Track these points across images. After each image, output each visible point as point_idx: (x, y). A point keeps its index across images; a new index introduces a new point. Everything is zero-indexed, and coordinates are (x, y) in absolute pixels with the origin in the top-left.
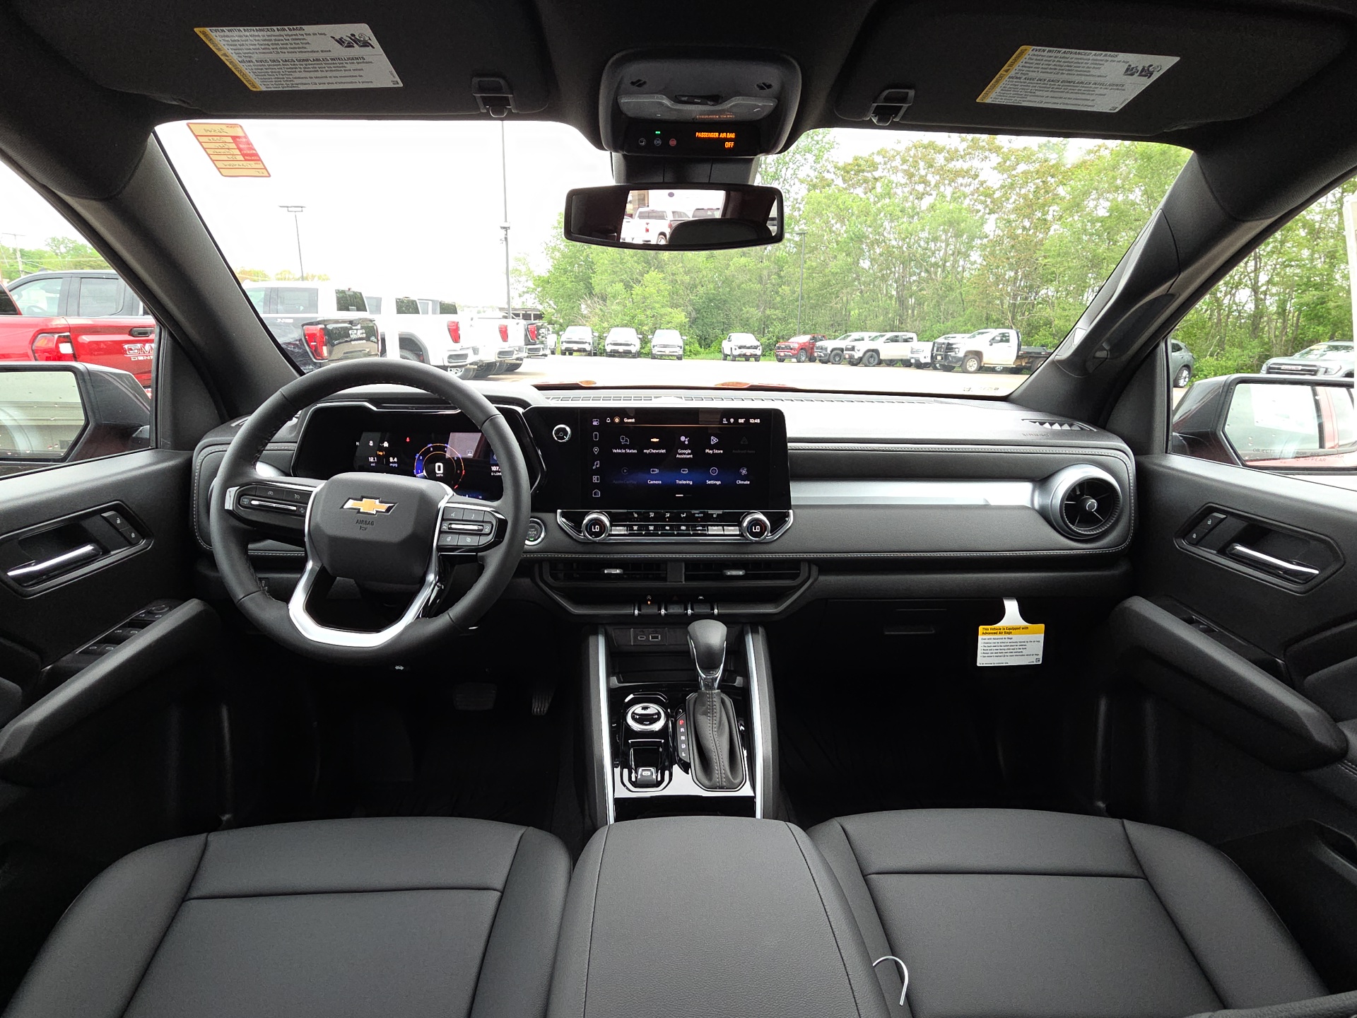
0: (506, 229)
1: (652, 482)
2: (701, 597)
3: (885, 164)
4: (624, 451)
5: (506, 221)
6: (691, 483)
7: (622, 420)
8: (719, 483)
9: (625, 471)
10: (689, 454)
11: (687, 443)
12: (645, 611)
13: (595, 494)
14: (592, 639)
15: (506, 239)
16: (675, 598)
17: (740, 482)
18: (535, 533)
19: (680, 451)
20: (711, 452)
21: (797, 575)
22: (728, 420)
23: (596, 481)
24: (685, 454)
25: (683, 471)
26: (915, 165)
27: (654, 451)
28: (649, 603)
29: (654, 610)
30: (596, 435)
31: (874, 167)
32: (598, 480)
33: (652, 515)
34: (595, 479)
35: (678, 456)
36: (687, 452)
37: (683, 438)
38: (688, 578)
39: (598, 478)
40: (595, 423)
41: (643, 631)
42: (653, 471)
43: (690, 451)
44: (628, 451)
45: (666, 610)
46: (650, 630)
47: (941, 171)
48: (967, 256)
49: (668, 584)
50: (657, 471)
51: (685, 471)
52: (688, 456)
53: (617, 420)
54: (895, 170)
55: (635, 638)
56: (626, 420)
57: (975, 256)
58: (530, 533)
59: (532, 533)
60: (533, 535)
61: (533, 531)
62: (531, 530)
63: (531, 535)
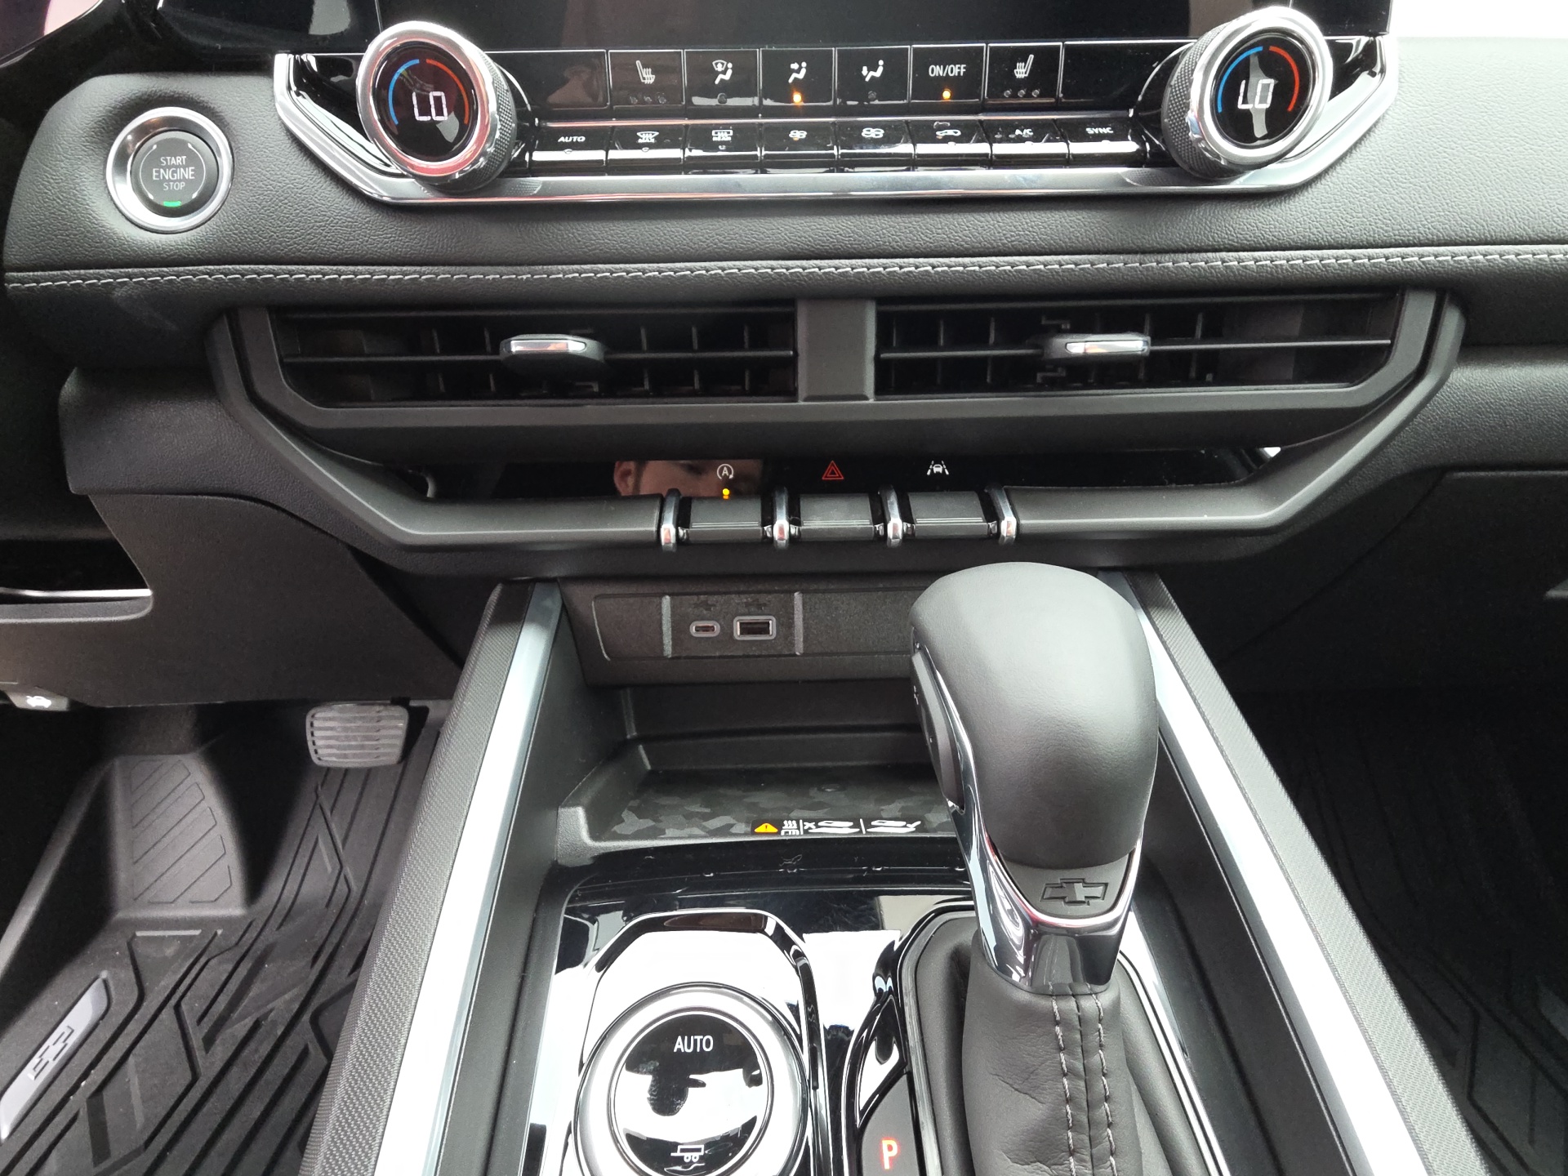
2: (938, 469)
12: (709, 523)
14: (488, 645)
16: (832, 473)
18: (189, 173)
21: (1374, 359)
28: (726, 492)
29: (741, 521)
38: (890, 380)
41: (708, 607)
45: (795, 518)
46: (735, 599)
49: (802, 408)
55: (679, 629)
58: (164, 177)
59: (173, 176)
60: (182, 185)
61: (178, 167)
62: (167, 162)
63: (171, 183)
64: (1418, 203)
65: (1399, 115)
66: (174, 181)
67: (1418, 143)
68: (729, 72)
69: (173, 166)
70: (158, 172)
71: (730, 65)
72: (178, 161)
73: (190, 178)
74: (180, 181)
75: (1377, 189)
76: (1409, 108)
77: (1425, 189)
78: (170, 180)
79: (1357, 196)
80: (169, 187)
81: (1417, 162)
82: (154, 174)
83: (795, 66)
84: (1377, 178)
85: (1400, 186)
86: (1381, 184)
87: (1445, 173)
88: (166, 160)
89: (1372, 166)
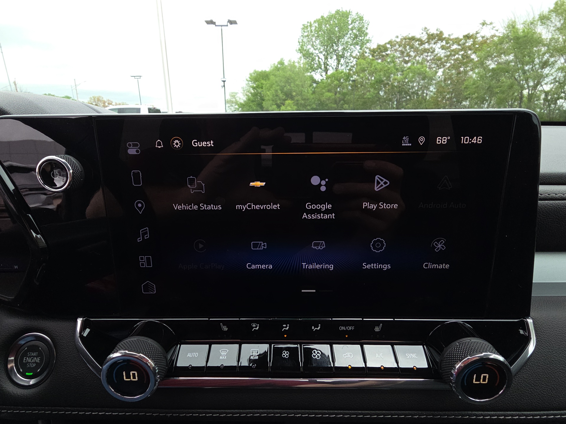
0: (224, 81)
1: (253, 267)
3: (391, 48)
4: (196, 207)
5: (224, 78)
6: (331, 267)
7: (187, 144)
8: (386, 267)
9: (201, 246)
10: (327, 212)
11: (323, 189)
13: (146, 288)
15: (224, 86)
17: (431, 266)
18: (38, 360)
19: (309, 206)
20: (373, 207)
22: (414, 140)
23: (146, 265)
24: (319, 211)
25: (316, 245)
26: (405, 47)
27: (257, 207)
30: (136, 175)
31: (386, 49)
32: (149, 264)
33: (256, 327)
34: (144, 261)
35: (305, 216)
36: (323, 207)
37: (315, 180)
39: (148, 259)
40: (132, 151)
42: (255, 246)
43: (330, 206)
44: (204, 207)
47: (416, 50)
48: (428, 89)
50: (263, 246)
51: (320, 246)
52: (326, 217)
53: (177, 143)
54: (396, 50)
56: (195, 144)
57: (432, 88)
58: (28, 361)
59: (32, 361)
60: (34, 365)
61: (35, 357)
62: (30, 355)
63: (30, 364)
64: (551, 394)
65: (538, 353)
66: (32, 363)
67: (548, 367)
68: (258, 327)
69: (32, 356)
70: (26, 359)
71: (258, 325)
72: (34, 354)
73: (38, 362)
74: (34, 363)
75: (533, 388)
76: (542, 350)
77: (553, 388)
78: (30, 363)
79: (525, 391)
80: (29, 365)
81: (549, 376)
82: (24, 360)
83: (285, 326)
84: (532, 383)
85: (543, 387)
86: (535, 385)
87: (561, 381)
88: (30, 354)
89: (530, 377)
